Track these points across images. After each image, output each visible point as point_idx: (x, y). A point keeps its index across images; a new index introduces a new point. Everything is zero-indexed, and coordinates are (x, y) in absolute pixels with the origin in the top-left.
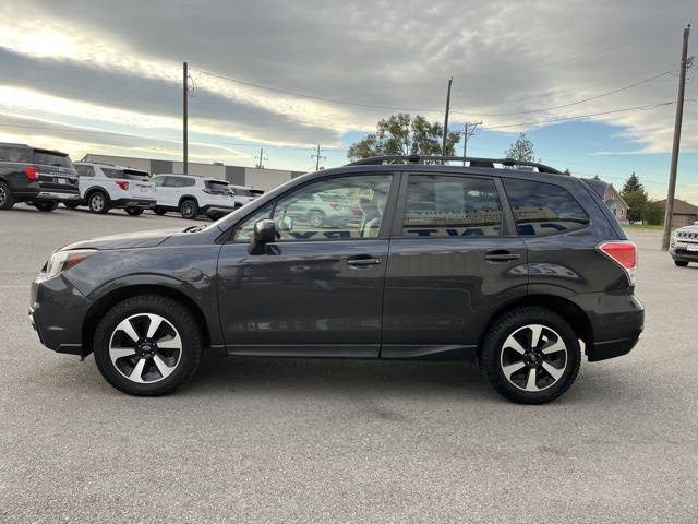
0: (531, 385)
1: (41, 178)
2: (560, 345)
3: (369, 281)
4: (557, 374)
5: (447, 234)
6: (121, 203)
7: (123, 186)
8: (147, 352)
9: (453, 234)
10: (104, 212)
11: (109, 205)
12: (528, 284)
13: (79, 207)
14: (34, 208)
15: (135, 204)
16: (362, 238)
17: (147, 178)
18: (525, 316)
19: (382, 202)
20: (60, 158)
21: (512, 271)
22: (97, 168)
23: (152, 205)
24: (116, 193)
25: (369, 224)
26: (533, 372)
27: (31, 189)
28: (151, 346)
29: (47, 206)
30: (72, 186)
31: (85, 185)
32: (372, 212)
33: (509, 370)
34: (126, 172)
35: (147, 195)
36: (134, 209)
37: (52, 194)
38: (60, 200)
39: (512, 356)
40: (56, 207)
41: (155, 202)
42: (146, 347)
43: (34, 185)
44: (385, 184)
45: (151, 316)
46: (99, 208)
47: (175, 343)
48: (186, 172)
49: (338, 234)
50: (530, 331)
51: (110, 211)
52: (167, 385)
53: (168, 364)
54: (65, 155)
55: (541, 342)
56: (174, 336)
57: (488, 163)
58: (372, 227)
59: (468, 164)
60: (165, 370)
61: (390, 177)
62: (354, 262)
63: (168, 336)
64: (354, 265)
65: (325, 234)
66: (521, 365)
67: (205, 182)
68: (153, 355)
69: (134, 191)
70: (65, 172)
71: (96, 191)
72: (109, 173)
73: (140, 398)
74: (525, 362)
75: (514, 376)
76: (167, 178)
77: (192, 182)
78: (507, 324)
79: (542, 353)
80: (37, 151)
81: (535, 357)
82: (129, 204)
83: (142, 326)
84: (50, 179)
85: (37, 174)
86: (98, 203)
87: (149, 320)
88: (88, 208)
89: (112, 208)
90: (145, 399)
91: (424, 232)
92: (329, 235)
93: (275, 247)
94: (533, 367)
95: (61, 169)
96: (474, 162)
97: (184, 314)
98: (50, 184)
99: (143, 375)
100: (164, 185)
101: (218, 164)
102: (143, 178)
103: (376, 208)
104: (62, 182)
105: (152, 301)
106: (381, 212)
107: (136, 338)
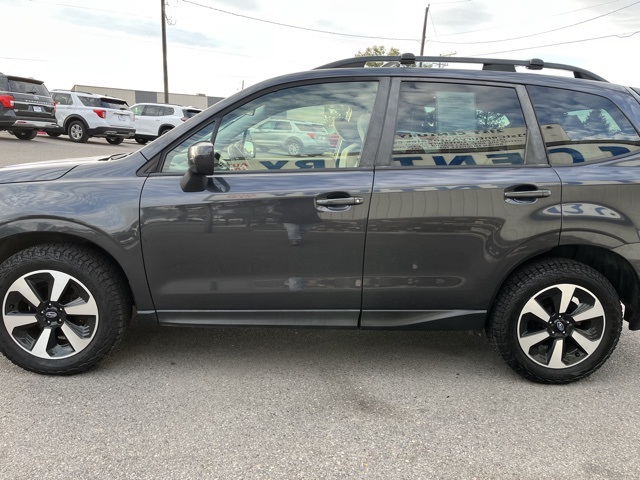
0: (556, 362)
1: (16, 106)
2: (597, 310)
3: (345, 225)
4: (590, 346)
5: (433, 163)
6: (100, 131)
7: (100, 114)
8: (53, 320)
9: (440, 162)
10: (83, 140)
11: (89, 133)
12: (561, 231)
13: (62, 136)
14: (14, 137)
15: (114, 133)
16: (338, 170)
17: (124, 106)
18: (553, 272)
19: (363, 120)
20: (36, 86)
21: (545, 212)
22: (75, 96)
23: (131, 134)
24: (94, 122)
25: (347, 150)
26: (559, 344)
27: (8, 118)
28: (58, 312)
29: (25, 134)
30: (49, 114)
31: (62, 113)
32: (349, 133)
33: (527, 342)
34: (103, 99)
35: (126, 123)
36: (115, 137)
37: (28, 122)
38: (38, 129)
39: (533, 324)
40: (35, 136)
41: (134, 131)
42: (51, 315)
43: (9, 113)
44: (367, 95)
45: (53, 273)
46: (78, 137)
47: (89, 308)
48: (167, 102)
49: (313, 163)
50: (558, 293)
51: (90, 140)
52: (79, 363)
53: (80, 335)
54: (40, 83)
55: (572, 306)
56: (86, 299)
57: (508, 66)
58: (350, 154)
59: (479, 67)
60: (78, 343)
61: (375, 85)
62: (325, 201)
63: (80, 299)
64: (326, 205)
65: (298, 163)
66: (544, 335)
67: (184, 111)
68: (62, 323)
69: (112, 119)
70: (40, 100)
71: (74, 120)
72: (86, 101)
73: (46, 378)
74: (550, 332)
75: (534, 349)
76: (146, 106)
77: (171, 111)
78: (529, 284)
79: (572, 321)
80: (11, 78)
81: (563, 325)
82: (108, 132)
83: (42, 286)
84: (26, 107)
85: (12, 102)
86: (77, 132)
87: (51, 279)
88: (67, 137)
89: (91, 136)
90: (53, 379)
91: (407, 161)
92: (302, 165)
93: (221, 181)
94: (559, 338)
95: (36, 97)
96: (489, 65)
97: (99, 270)
98: (25, 112)
99: (50, 348)
100: (143, 114)
101: (200, 95)
102: (121, 106)
103: (354, 128)
104: (38, 110)
105: (52, 253)
106: (362, 135)
107: (35, 301)
